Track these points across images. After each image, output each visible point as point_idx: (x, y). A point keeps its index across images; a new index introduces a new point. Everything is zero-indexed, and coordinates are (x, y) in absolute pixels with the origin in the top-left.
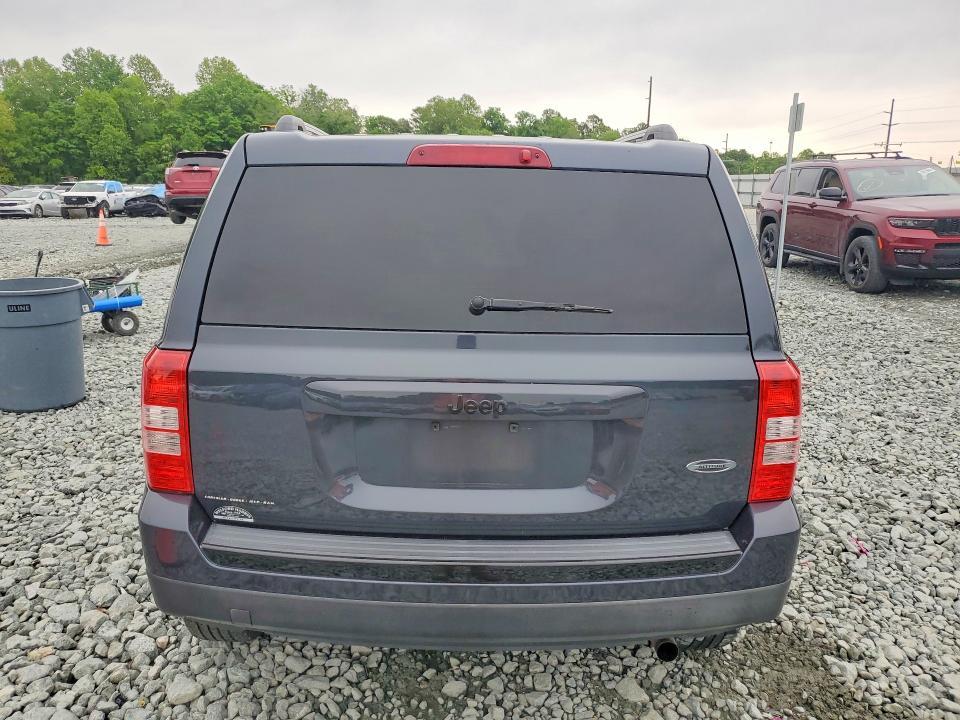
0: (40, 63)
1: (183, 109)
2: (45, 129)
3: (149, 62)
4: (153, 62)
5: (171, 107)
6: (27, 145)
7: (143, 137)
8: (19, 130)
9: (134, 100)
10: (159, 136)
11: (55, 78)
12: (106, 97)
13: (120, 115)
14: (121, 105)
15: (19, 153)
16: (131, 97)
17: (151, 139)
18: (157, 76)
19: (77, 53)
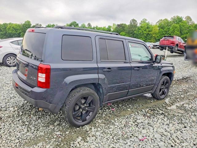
0: (166, 20)
1: (195, 27)
2: (164, 32)
3: (190, 17)
4: (191, 17)
5: (192, 27)
6: (159, 35)
7: (183, 33)
8: (159, 33)
9: (183, 26)
10: (187, 33)
11: (168, 22)
12: (178, 25)
13: (179, 29)
14: (180, 27)
15: (158, 37)
16: (183, 25)
17: (185, 34)
18: (191, 20)
19: (174, 17)
